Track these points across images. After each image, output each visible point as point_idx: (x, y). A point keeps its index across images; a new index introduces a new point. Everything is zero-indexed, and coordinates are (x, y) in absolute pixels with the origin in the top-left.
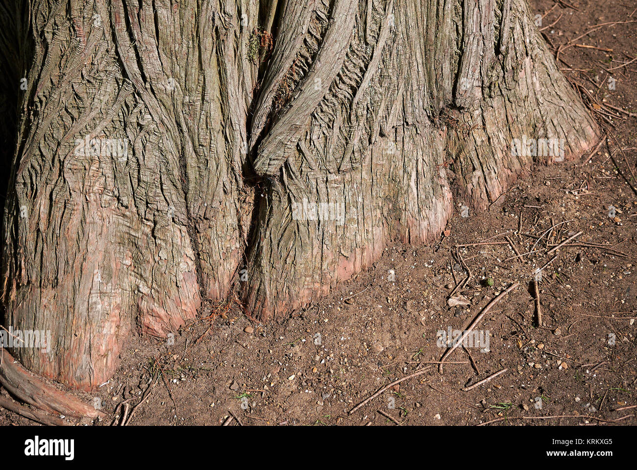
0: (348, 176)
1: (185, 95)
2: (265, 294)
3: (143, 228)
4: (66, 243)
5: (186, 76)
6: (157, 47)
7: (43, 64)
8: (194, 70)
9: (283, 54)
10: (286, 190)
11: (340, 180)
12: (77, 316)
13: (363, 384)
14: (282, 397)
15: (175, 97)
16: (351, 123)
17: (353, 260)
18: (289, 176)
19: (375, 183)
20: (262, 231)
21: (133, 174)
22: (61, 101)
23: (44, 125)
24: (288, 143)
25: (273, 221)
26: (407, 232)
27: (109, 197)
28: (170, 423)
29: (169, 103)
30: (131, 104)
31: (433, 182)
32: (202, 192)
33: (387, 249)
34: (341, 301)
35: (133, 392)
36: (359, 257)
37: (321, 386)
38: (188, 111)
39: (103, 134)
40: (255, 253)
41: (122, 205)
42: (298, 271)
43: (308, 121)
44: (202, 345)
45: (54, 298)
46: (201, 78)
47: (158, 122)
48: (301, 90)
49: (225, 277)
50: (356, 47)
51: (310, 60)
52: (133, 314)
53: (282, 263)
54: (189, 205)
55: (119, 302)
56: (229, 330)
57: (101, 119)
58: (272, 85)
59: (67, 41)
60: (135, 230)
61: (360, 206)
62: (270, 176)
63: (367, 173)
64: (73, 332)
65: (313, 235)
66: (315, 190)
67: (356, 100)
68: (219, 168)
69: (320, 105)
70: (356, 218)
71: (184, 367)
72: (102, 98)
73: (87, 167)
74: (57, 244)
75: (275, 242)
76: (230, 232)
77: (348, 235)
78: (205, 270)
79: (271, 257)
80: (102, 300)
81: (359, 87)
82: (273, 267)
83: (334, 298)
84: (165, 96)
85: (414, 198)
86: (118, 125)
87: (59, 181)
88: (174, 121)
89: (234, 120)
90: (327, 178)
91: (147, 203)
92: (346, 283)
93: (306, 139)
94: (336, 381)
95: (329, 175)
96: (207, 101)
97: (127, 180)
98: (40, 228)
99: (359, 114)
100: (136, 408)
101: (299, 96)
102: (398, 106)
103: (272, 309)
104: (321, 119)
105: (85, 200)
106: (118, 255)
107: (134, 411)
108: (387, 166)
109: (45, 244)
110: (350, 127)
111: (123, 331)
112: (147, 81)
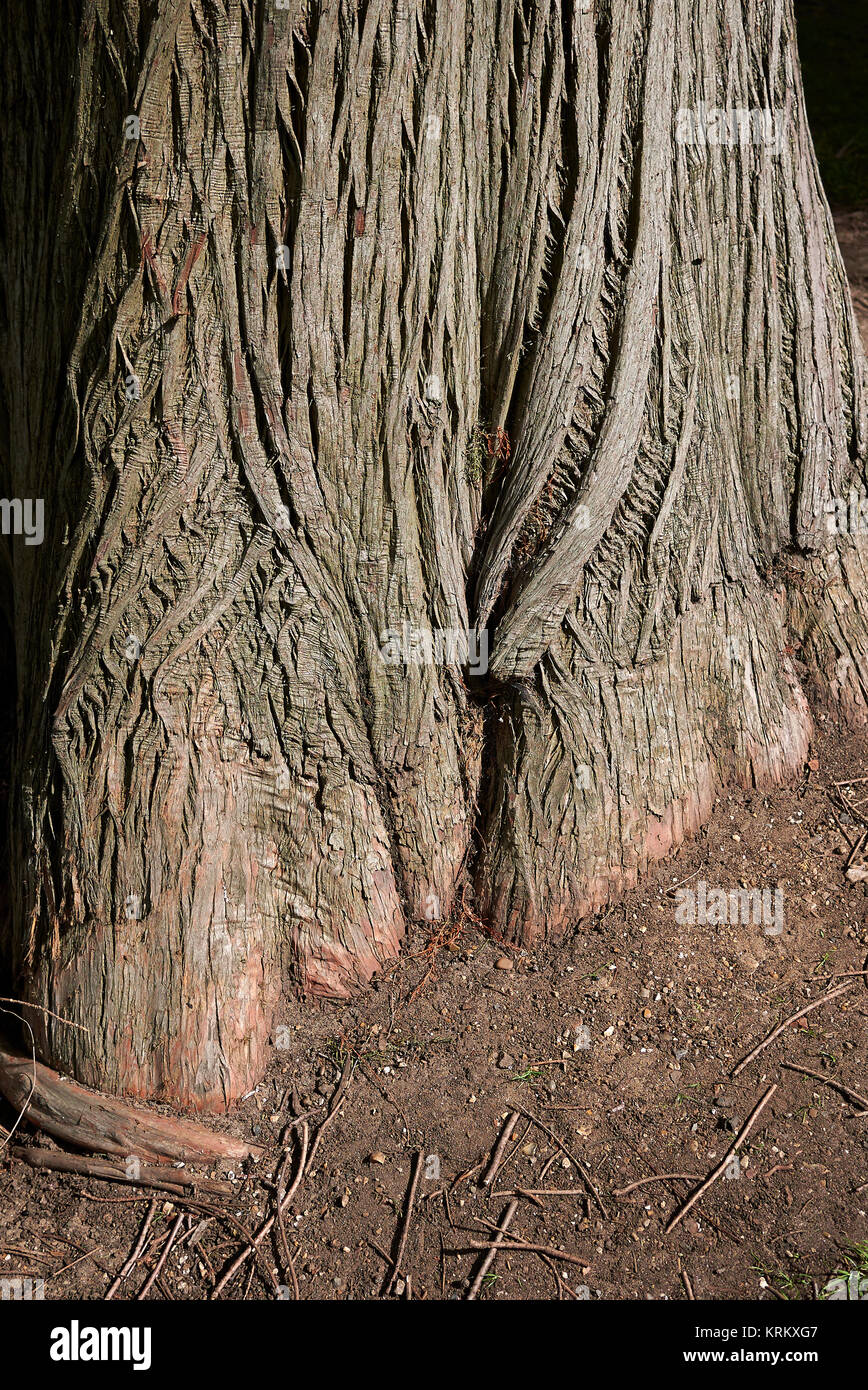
0: (647, 673)
1: (359, 549)
2: (527, 894)
3: (299, 793)
4: (162, 831)
5: (362, 514)
6: (315, 466)
7: (107, 507)
8: (376, 504)
9: (531, 466)
10: (547, 702)
11: (636, 679)
12: (191, 969)
13: (740, 1025)
14: (600, 1066)
15: (346, 552)
16: (647, 578)
17: (669, 821)
18: (553, 678)
19: (689, 684)
20: (509, 783)
21: (276, 696)
22: (143, 572)
23: (112, 619)
24: (550, 619)
25: (528, 761)
26: (748, 768)
27: (233, 742)
28: (397, 1142)
29: (335, 563)
30: (269, 568)
31: (778, 679)
32: (399, 720)
33: (718, 801)
34: (661, 895)
35: (308, 1101)
36: (678, 816)
37: (668, 1038)
38: (366, 576)
39: (219, 628)
40: (499, 823)
41: (259, 755)
42: (583, 846)
43: (579, 579)
44: (422, 1001)
45: (142, 941)
46: (389, 516)
47: (319, 597)
48: (568, 524)
49: (445, 876)
50: (648, 447)
51: (577, 472)
52: (285, 960)
53: (553, 835)
54: (376, 747)
55: (259, 939)
56: (467, 970)
57: (215, 600)
58: (515, 520)
59: (152, 464)
60: (284, 800)
61: (671, 724)
62: (519, 679)
63: (676, 667)
64: (184, 1000)
65: (601, 780)
66: (598, 700)
67: (654, 538)
68: (426, 675)
69: (597, 548)
70: (667, 745)
71: (397, 1043)
72: (216, 561)
73: (194, 689)
74: (146, 835)
75: (536, 799)
76: (450, 789)
77: (657, 776)
78: (411, 865)
79: (531, 826)
80: (232, 936)
81: (657, 515)
82: (537, 844)
83: (647, 891)
84: (329, 550)
85: (754, 708)
86: (244, 609)
87: (143, 718)
88: (343, 594)
89: (448, 587)
90: (615, 678)
91: (305, 746)
92: (663, 862)
93: (577, 609)
94: (691, 1026)
95: (618, 671)
96: (401, 557)
97: (265, 708)
98: (111, 809)
99: (660, 562)
100: (323, 1128)
101: (564, 534)
102: (713, 550)
103: (542, 921)
104: (601, 573)
105: (192, 750)
106: (254, 850)
107: (321, 1134)
108: (705, 654)
109: (121, 840)
110: (646, 586)
111: (272, 993)
112: (300, 524)
